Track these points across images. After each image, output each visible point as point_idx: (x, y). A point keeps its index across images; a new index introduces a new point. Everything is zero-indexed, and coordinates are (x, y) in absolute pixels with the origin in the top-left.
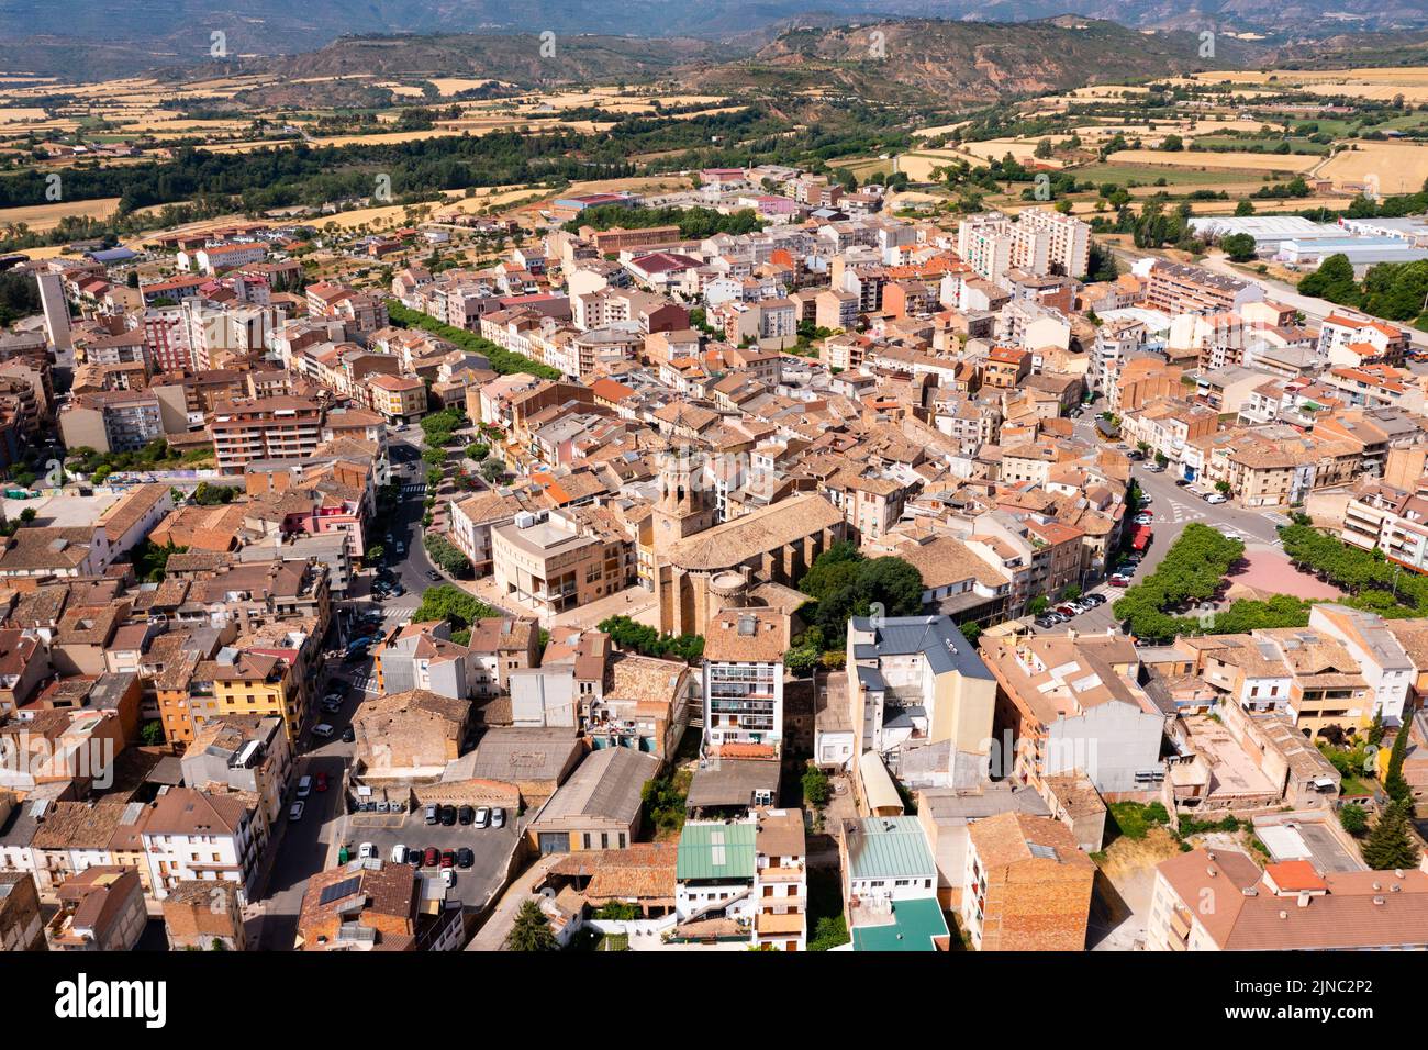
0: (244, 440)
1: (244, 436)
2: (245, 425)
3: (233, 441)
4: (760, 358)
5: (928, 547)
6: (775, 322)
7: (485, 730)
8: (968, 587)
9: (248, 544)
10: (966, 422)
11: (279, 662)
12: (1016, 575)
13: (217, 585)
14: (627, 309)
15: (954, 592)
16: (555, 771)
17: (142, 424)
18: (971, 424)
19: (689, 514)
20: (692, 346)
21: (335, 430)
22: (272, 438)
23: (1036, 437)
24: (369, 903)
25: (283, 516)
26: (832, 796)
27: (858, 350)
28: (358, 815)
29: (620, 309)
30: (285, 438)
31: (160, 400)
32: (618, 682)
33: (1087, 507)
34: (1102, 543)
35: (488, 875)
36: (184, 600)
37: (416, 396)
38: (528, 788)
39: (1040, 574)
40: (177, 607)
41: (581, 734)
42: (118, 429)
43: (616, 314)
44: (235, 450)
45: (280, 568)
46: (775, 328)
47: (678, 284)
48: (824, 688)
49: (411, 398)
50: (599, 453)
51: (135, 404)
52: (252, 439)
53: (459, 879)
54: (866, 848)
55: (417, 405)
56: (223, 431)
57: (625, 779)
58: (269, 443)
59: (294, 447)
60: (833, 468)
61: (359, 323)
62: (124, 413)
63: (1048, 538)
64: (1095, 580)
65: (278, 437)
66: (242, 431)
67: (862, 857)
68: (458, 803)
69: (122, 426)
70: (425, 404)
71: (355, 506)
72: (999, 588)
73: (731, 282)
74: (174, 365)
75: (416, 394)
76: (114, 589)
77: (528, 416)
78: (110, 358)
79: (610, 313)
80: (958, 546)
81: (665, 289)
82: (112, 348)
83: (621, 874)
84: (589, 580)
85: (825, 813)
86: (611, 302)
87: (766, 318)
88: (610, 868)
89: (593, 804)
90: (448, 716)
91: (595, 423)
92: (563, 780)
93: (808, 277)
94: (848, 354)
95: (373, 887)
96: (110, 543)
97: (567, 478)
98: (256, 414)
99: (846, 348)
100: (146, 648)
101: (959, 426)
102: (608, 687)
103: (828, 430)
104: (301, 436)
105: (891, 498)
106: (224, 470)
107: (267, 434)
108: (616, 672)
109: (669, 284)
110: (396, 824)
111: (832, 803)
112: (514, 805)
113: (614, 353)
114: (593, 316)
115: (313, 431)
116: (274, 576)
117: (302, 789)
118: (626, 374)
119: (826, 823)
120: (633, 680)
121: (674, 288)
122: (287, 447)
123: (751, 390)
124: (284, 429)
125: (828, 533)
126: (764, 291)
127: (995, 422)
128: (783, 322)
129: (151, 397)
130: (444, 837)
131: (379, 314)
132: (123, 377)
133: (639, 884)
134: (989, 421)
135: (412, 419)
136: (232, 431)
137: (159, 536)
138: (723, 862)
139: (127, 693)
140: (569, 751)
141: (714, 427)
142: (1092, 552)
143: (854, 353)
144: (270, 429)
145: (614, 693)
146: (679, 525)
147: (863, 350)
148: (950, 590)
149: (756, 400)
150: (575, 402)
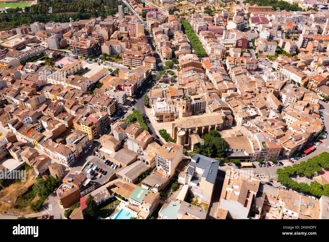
0: (128, 60)
1: (128, 59)
2: (129, 57)
3: (126, 60)
4: (251, 62)
5: (238, 137)
6: (270, 48)
7: (123, 147)
8: (243, 151)
9: (108, 90)
10: (289, 98)
11: (93, 122)
12: (256, 152)
13: (96, 100)
14: (235, 36)
15: (238, 151)
16: (127, 162)
17: (117, 50)
18: (290, 98)
19: (185, 112)
20: (239, 53)
21: (145, 62)
22: (133, 61)
23: (304, 109)
24: (73, 181)
25: (117, 85)
26: (178, 189)
27: (280, 65)
28: (95, 156)
29: (234, 35)
30: (136, 61)
31: (121, 45)
32: (147, 148)
33: (291, 139)
34: (290, 150)
35: (106, 178)
36: (90, 101)
37: (170, 54)
38: (122, 164)
39: (264, 154)
40: (88, 102)
41: (137, 156)
42: (113, 50)
43: (232, 36)
44: (126, 62)
45: (107, 99)
46: (269, 50)
47: (257, 28)
48: (186, 166)
49: (168, 54)
50: (191, 83)
51: (116, 45)
52: (129, 60)
53: (102, 177)
54: (166, 208)
55: (169, 56)
56: (125, 57)
57: (139, 169)
58: (133, 62)
59: (137, 63)
60: (236, 105)
61: (174, 28)
62: (114, 47)
63: (269, 146)
64: (286, 158)
65: (134, 61)
66: (128, 58)
67: (164, 210)
68: (111, 161)
69: (113, 49)
70: (171, 56)
71: (133, 85)
72: (250, 154)
73: (267, 32)
74: (133, 33)
75: (169, 54)
76: (81, 95)
77: (184, 68)
78: (123, 29)
79: (231, 36)
80: (247, 139)
81: (253, 28)
82: (124, 27)
83: (123, 190)
84: (166, 118)
85: (173, 193)
86: (232, 33)
87: (267, 47)
88: (122, 188)
89: (128, 173)
90: (115, 144)
91: (194, 75)
92: (128, 165)
93: (296, 31)
94: (277, 65)
95: (76, 178)
96: (90, 82)
97: (177, 90)
98: (131, 55)
99: (278, 63)
100: (76, 111)
101: (287, 98)
102: (145, 149)
103: (246, 92)
104: (138, 62)
105: (245, 118)
106: (124, 65)
107: (133, 60)
108: (148, 146)
109: (255, 28)
110: (100, 161)
111: (177, 191)
112: (119, 165)
113: (219, 51)
114: (227, 36)
115: (141, 61)
116: (105, 101)
117: (90, 148)
118: (214, 60)
119: (172, 195)
120: (150, 149)
121: (256, 29)
122: (136, 63)
123: (240, 72)
124: (135, 59)
125: (216, 126)
126: (278, 35)
127: (297, 100)
128: (272, 48)
129: (119, 44)
130: (105, 167)
131: (179, 27)
132: (124, 34)
133: (125, 194)
134: (295, 99)
135: (168, 59)
136: (126, 58)
137: (101, 81)
138: (139, 198)
139: (70, 119)
140: (132, 159)
141: (221, 83)
142: (286, 151)
143: (279, 65)
144: (133, 59)
145: (145, 150)
146: (182, 114)
147: (281, 65)
148: (237, 150)
149: (240, 75)
150: (194, 67)
